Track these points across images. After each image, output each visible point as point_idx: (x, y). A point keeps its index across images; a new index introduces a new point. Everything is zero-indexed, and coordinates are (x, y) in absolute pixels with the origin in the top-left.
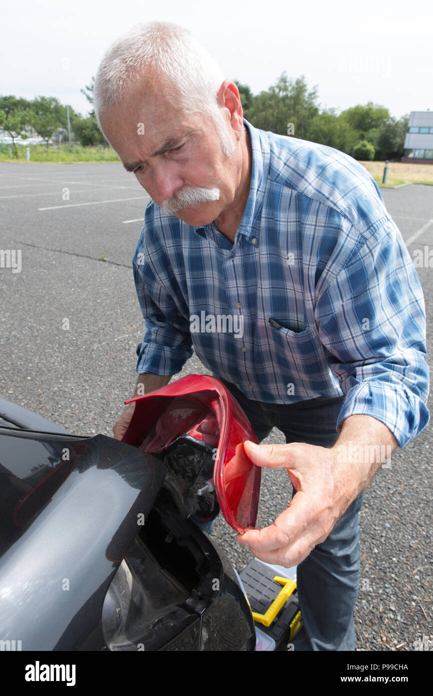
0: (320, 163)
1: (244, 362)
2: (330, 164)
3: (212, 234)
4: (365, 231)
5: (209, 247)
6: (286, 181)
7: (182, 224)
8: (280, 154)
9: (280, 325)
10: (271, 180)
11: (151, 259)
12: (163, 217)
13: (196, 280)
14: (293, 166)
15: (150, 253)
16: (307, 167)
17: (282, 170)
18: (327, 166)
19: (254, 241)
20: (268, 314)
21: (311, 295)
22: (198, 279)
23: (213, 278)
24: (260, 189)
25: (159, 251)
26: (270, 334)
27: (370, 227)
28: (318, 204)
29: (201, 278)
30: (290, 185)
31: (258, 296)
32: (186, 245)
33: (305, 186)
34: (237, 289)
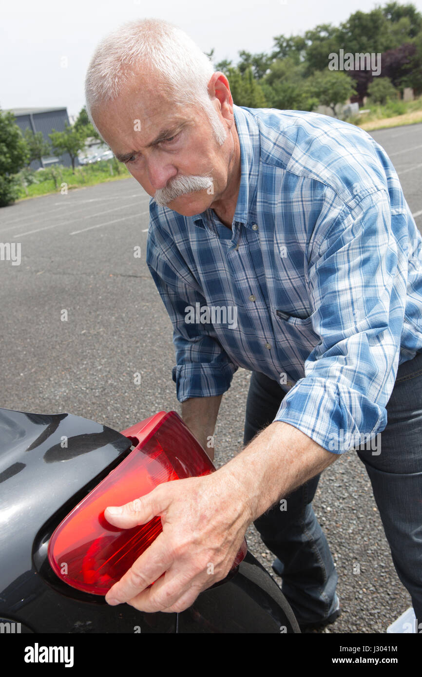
0: (308, 138)
1: (271, 360)
2: (317, 138)
3: (211, 225)
4: (350, 201)
8: (268, 134)
9: (287, 315)
10: (263, 162)
12: (167, 212)
13: (208, 274)
14: (282, 145)
16: (295, 144)
17: (272, 151)
18: (314, 140)
22: (211, 273)
23: (225, 270)
24: (252, 173)
26: (284, 328)
27: (355, 196)
28: (303, 179)
30: (281, 165)
31: (267, 287)
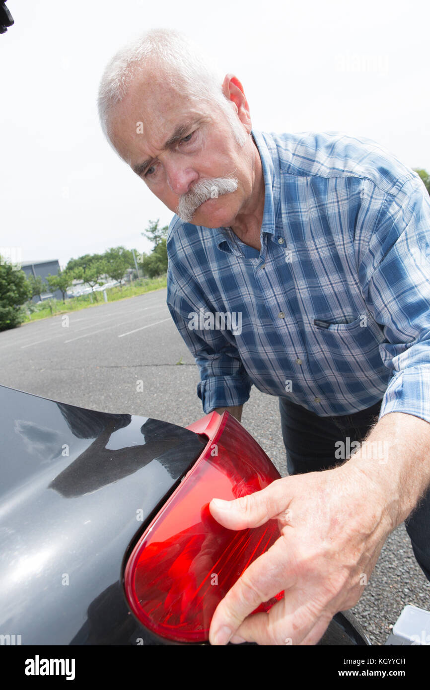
0: (328, 144)
1: (302, 375)
2: (339, 140)
3: (236, 246)
4: (391, 189)
5: (237, 263)
6: (298, 170)
7: (205, 248)
8: (286, 146)
9: (327, 323)
10: (284, 174)
11: (184, 292)
12: (185, 247)
13: (233, 300)
14: (302, 155)
15: (182, 286)
16: (316, 150)
17: (292, 161)
18: (335, 143)
19: (281, 241)
20: (311, 316)
21: (354, 278)
22: (235, 300)
23: (249, 294)
24: (275, 185)
25: (190, 282)
26: (320, 338)
27: (395, 183)
28: (334, 180)
29: (237, 297)
30: (303, 173)
31: (298, 299)
32: (214, 267)
33: (318, 168)
34: (276, 298)
